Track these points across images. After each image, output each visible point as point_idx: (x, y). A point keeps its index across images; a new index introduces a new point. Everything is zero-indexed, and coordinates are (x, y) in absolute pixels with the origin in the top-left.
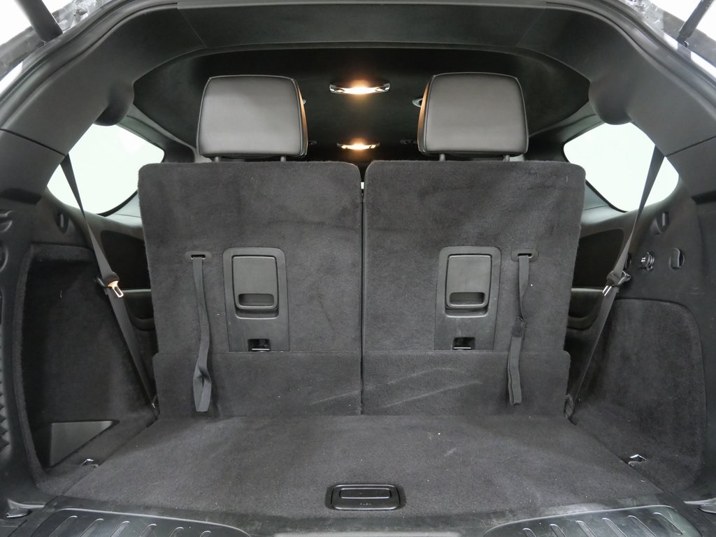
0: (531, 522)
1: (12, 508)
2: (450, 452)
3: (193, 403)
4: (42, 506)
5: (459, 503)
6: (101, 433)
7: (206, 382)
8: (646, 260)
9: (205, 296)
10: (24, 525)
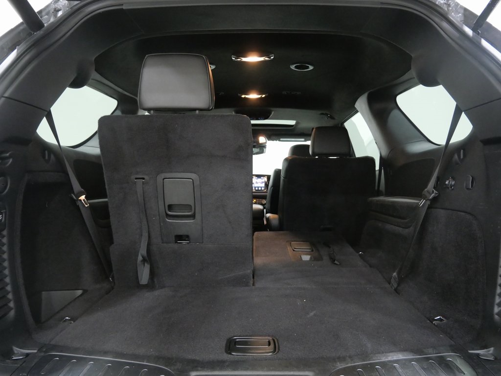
0: (363, 365)
1: (16, 352)
2: (312, 314)
3: (137, 277)
4: (36, 351)
5: (315, 351)
6: (76, 299)
7: (146, 264)
8: (449, 182)
9: (145, 206)
10: (24, 364)
